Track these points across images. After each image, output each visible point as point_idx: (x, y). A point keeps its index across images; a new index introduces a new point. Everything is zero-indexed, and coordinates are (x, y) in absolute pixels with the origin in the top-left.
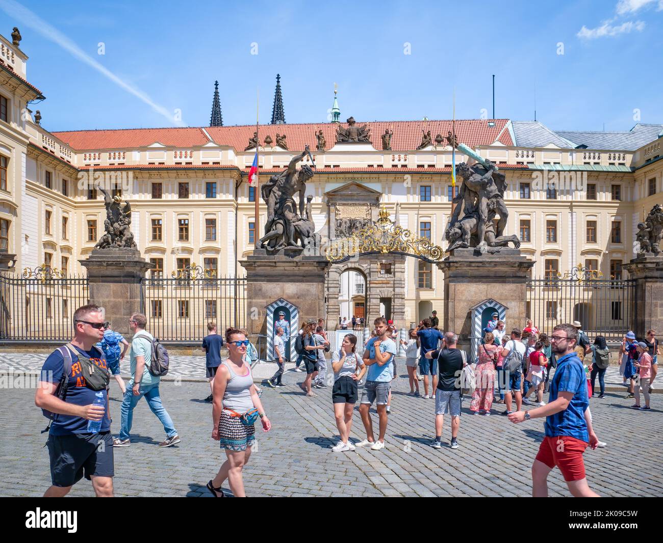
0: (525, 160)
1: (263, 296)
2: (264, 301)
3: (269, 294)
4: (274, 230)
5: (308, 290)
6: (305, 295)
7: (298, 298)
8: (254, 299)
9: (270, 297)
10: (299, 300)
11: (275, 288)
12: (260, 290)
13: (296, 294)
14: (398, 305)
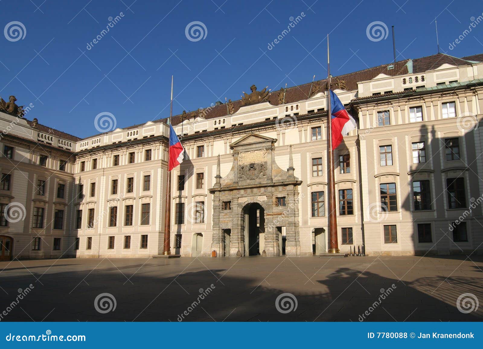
0: (414, 85)
14: (292, 232)
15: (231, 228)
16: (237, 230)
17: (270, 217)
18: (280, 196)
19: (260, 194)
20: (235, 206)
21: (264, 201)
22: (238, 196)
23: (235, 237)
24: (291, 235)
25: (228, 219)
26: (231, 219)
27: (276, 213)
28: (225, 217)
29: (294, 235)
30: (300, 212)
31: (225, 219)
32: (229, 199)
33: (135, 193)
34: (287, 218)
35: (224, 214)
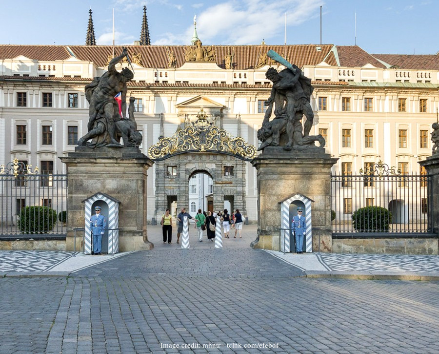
0: (346, 78)
1: (84, 191)
2: (85, 196)
3: (90, 189)
4: (95, 128)
5: (128, 186)
6: (125, 189)
7: (118, 193)
8: (75, 194)
9: (91, 192)
10: (119, 195)
11: (96, 183)
12: (81, 185)
13: (117, 189)
14: (240, 202)
15: (178, 195)
16: (184, 197)
17: (219, 185)
18: (228, 164)
19: (209, 161)
20: (182, 172)
21: (212, 169)
22: (185, 161)
23: (182, 204)
24: (239, 204)
25: (174, 185)
26: (177, 185)
27: (224, 182)
28: (170, 183)
29: (242, 204)
30: (247, 182)
31: (171, 185)
32: (175, 164)
33: (56, 146)
34: (235, 188)
35: (169, 180)
